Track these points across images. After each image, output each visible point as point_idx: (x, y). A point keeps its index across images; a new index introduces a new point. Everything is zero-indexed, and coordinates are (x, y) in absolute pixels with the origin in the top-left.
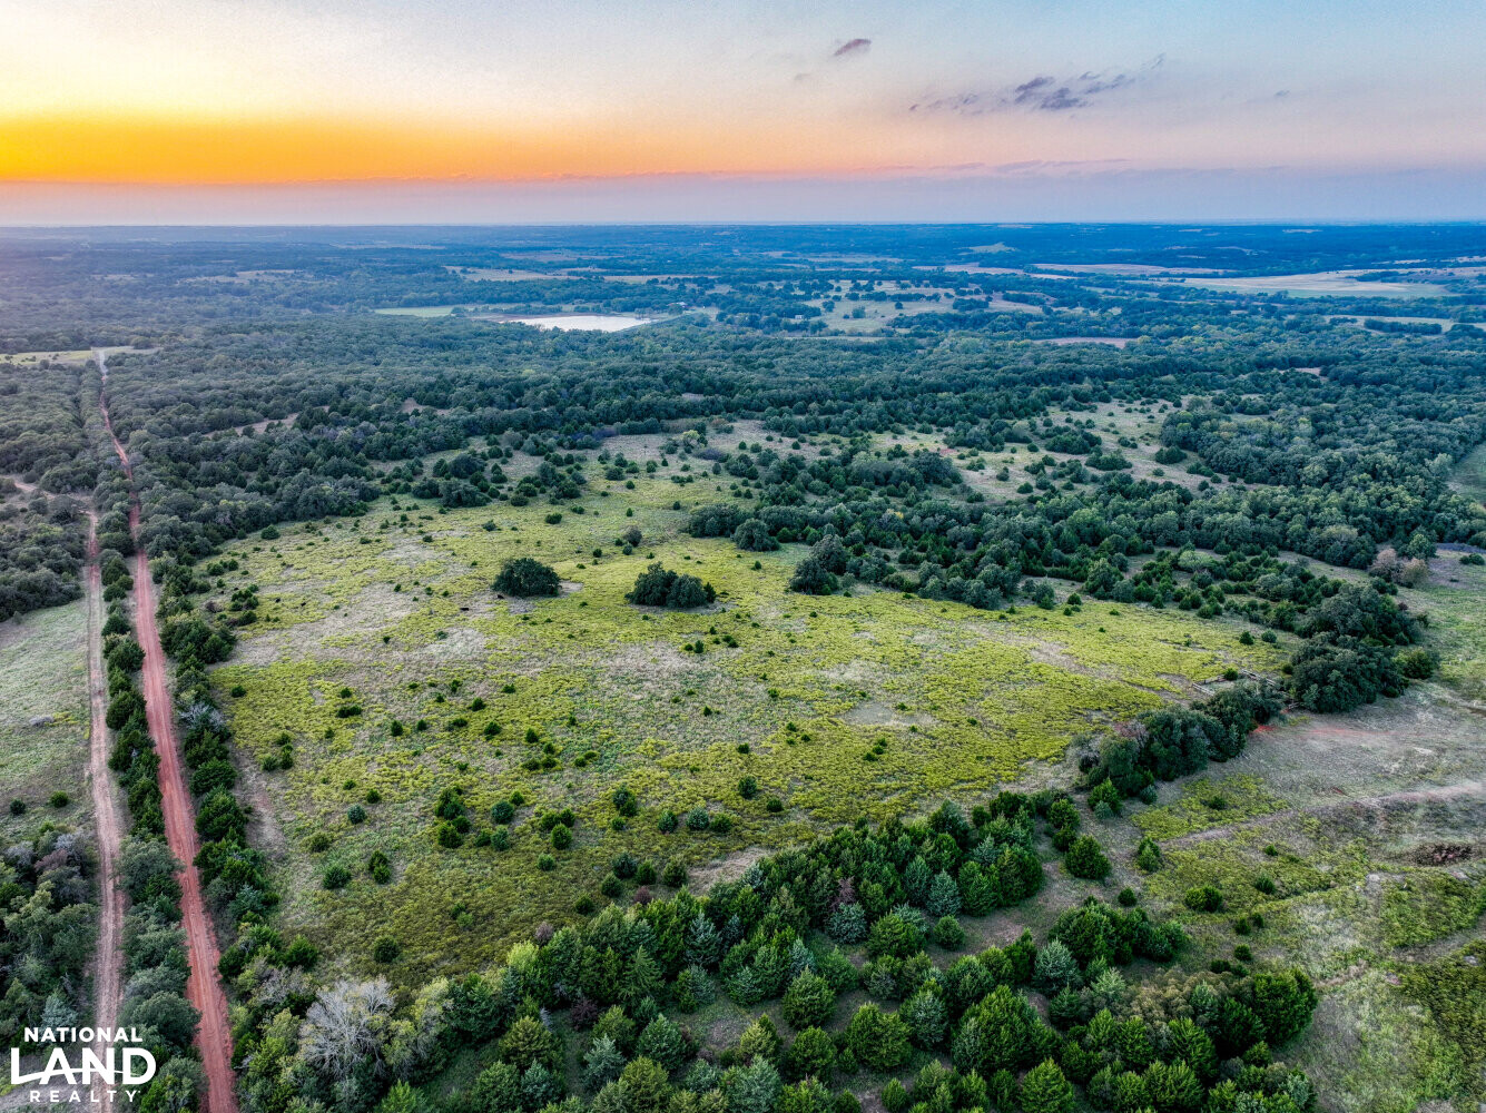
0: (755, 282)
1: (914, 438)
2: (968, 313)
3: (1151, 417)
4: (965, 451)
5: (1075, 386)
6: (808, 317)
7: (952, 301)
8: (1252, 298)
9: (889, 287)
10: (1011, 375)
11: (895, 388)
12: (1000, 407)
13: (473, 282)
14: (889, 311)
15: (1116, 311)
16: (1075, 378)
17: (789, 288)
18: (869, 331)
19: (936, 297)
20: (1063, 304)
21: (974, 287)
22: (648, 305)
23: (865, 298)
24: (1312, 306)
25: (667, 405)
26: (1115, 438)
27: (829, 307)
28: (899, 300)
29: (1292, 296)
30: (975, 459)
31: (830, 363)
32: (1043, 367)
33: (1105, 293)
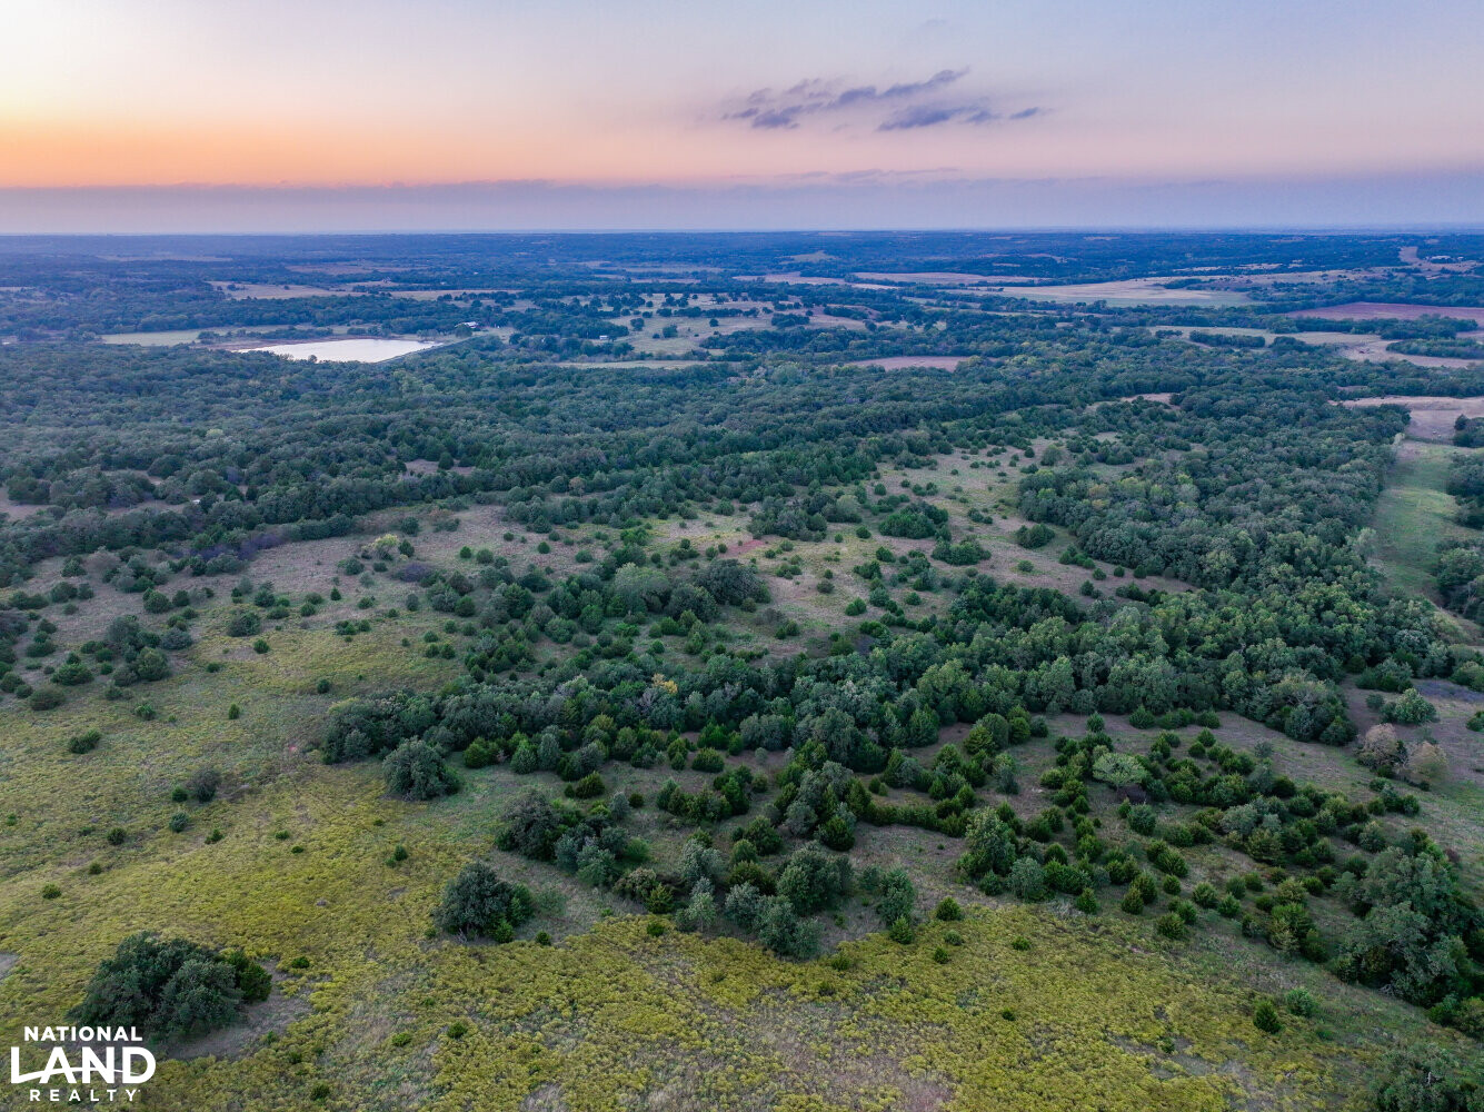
0: (560, 296)
1: (709, 525)
2: (788, 329)
3: (1002, 474)
4: (775, 542)
5: (908, 433)
6: (614, 338)
7: (771, 317)
8: (1071, 307)
9: (704, 302)
10: (833, 421)
11: (690, 445)
12: (820, 470)
13: (234, 301)
14: (703, 329)
15: (941, 325)
16: (907, 421)
17: (596, 303)
18: (679, 353)
19: (753, 313)
20: (886, 318)
21: (793, 300)
22: (432, 326)
23: (679, 314)
24: (1134, 317)
25: (368, 489)
26: (963, 509)
27: (638, 325)
28: (714, 315)
29: (1110, 305)
30: (789, 555)
31: (621, 404)
32: (872, 408)
33: (928, 304)
